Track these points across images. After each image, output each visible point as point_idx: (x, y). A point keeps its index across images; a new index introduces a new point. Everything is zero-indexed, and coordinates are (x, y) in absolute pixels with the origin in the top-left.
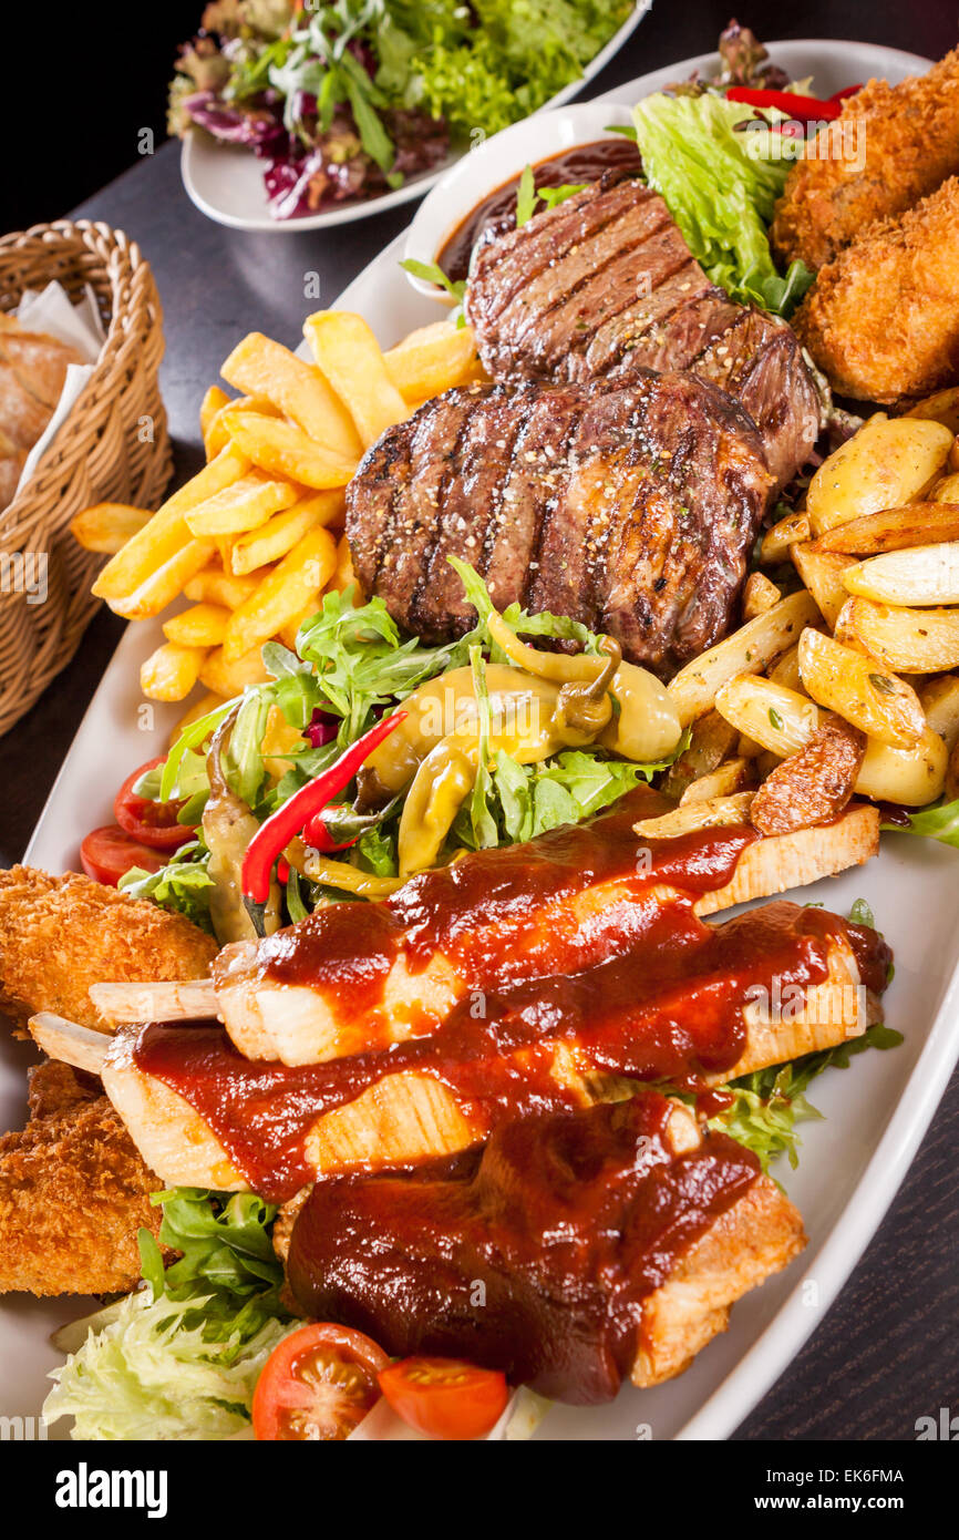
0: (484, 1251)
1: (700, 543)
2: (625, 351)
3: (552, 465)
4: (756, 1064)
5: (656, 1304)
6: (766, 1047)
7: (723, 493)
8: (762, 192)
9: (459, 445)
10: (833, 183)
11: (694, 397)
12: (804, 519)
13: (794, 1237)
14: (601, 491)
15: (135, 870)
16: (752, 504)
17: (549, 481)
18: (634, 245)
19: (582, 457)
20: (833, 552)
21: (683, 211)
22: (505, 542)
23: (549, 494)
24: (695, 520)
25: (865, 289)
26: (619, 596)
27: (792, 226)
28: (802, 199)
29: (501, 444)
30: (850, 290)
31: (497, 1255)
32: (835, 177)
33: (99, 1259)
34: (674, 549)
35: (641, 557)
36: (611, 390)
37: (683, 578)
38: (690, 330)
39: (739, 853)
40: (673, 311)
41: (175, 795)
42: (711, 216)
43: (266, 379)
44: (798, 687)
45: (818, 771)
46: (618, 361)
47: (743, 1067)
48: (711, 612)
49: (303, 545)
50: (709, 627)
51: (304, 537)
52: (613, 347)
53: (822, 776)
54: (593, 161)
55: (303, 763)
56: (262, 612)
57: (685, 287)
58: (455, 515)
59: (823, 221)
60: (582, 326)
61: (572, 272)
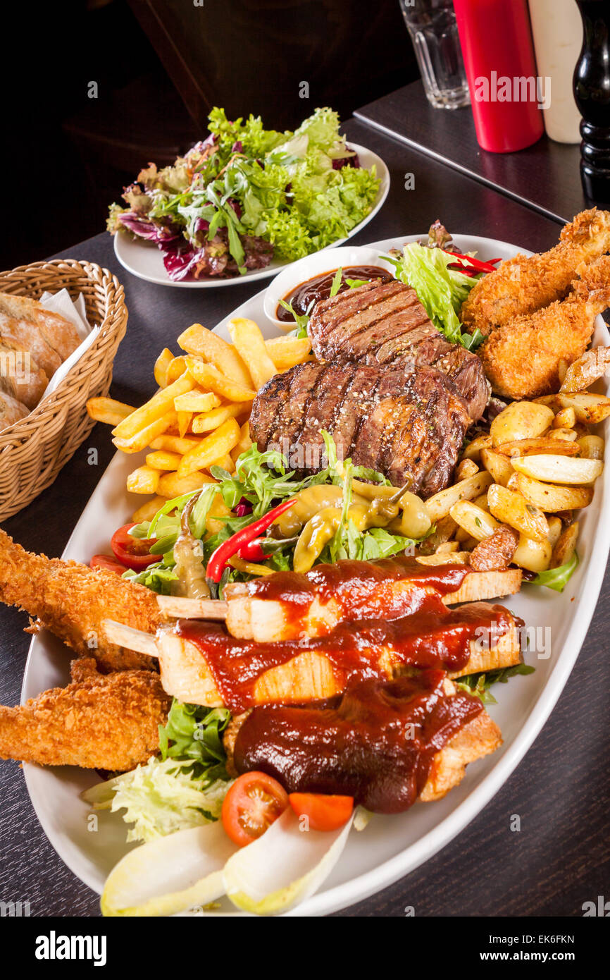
0: (350, 735)
1: (438, 444)
2: (397, 356)
3: (364, 400)
4: (472, 670)
5: (441, 756)
6: (477, 662)
7: (450, 422)
8: (455, 298)
9: (316, 385)
10: (495, 298)
11: (438, 377)
12: (490, 438)
13: (497, 740)
14: (391, 414)
15: (130, 571)
16: (463, 430)
17: (364, 407)
18: (401, 309)
19: (381, 398)
20: (504, 454)
21: (423, 298)
22: (339, 433)
23: (363, 413)
24: (436, 433)
25: (513, 344)
26: (398, 463)
27: (473, 314)
28: (478, 302)
29: (340, 387)
30: (506, 344)
31: (357, 737)
32: (496, 295)
33: (123, 747)
34: (425, 445)
35: (409, 446)
36: (395, 370)
37: (429, 459)
38: (429, 351)
39: (464, 576)
40: (421, 341)
41: (153, 536)
42: (437, 302)
43: (203, 346)
44: (487, 509)
45: (500, 546)
46: (393, 360)
47: (466, 671)
48: (442, 475)
49: (225, 426)
50: (440, 482)
51: (225, 421)
52: (390, 354)
53: (502, 548)
54: (361, 274)
55: (231, 524)
56: (203, 454)
57: (427, 331)
58: (313, 418)
59: (488, 315)
60: (374, 342)
61: (370, 316)
